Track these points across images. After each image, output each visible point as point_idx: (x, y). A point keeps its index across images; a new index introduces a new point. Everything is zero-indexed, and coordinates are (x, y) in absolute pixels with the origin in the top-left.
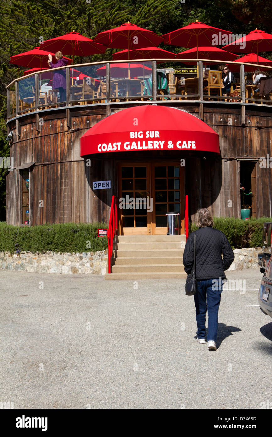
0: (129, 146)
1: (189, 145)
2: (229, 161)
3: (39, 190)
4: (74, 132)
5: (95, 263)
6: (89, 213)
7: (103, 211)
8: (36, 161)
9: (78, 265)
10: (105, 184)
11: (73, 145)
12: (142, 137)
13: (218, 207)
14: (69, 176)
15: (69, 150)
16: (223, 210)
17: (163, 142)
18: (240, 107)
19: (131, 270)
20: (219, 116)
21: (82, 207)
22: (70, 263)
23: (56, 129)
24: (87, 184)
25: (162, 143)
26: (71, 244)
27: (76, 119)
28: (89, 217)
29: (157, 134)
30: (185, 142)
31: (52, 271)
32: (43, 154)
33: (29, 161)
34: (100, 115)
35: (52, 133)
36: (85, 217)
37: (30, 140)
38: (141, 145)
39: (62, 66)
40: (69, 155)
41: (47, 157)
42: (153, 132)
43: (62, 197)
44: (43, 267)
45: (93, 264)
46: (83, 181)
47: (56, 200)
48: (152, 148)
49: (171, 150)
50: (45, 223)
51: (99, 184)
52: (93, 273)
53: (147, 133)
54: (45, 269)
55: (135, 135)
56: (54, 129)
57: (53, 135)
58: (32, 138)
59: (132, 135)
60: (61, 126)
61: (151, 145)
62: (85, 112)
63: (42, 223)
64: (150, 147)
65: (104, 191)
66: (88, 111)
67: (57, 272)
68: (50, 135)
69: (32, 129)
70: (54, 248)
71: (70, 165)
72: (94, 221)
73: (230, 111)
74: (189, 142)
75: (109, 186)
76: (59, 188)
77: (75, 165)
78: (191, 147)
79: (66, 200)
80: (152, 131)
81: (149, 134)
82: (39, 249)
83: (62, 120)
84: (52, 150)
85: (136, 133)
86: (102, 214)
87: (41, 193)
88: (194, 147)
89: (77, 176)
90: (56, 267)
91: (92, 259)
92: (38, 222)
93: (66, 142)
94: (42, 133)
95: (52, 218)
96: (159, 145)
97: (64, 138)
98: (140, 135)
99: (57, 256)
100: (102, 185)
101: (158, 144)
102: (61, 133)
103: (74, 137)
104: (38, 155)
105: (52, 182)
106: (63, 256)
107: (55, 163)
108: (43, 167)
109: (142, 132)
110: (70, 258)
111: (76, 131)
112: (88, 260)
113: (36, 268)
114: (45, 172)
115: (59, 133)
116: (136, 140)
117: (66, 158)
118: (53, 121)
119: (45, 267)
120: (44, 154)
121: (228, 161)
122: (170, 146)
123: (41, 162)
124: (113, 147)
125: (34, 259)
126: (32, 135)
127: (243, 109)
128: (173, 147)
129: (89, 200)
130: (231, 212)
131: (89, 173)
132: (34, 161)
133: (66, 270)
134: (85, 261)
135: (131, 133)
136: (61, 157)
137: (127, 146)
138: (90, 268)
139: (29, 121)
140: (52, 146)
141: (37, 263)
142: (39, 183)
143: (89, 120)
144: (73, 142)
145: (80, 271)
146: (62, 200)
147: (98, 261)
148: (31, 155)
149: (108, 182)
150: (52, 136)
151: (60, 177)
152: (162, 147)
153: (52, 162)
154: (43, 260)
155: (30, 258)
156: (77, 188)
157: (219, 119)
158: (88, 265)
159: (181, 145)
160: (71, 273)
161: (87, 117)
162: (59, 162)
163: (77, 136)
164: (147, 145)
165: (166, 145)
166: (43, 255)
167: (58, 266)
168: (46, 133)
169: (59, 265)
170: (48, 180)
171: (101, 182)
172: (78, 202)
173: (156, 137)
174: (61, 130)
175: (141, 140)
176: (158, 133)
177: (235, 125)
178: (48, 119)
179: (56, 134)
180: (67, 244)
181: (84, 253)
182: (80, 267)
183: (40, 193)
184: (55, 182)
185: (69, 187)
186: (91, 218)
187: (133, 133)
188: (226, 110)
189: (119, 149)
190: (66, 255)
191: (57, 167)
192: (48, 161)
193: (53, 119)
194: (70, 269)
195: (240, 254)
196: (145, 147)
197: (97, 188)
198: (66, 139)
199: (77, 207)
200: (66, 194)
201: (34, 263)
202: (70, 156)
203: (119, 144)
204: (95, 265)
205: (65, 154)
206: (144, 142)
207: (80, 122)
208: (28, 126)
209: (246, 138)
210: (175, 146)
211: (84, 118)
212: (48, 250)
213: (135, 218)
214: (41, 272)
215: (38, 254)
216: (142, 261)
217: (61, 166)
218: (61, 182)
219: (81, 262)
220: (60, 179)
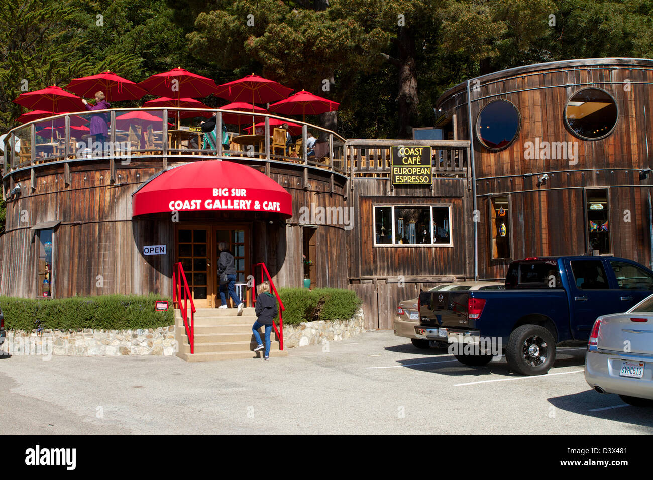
0: (211, 205)
1: (275, 207)
2: (293, 227)
3: (67, 254)
4: (118, 187)
5: (155, 342)
6: (138, 283)
7: (156, 281)
8: (62, 220)
9: (130, 345)
10: (159, 249)
11: (117, 202)
12: (227, 194)
13: (283, 276)
14: (111, 238)
15: (111, 207)
16: (287, 280)
17: (250, 201)
18: (302, 169)
19: (214, 349)
20: (284, 178)
21: (128, 275)
22: (118, 342)
23: (93, 182)
24: (136, 249)
25: (249, 203)
26: (120, 320)
27: (122, 172)
28: (138, 286)
29: (243, 193)
30: (270, 203)
31: (91, 352)
32: (72, 211)
33: (50, 219)
34: (154, 169)
35: (87, 186)
36: (132, 288)
37: (53, 194)
38: (226, 204)
39: (103, 109)
40: (111, 213)
41: (80, 215)
42: (239, 190)
43: (101, 264)
44: (79, 349)
45: (151, 343)
46: (130, 245)
47: (93, 267)
48: (237, 208)
49: (257, 212)
50: (75, 294)
51: (152, 249)
52: (152, 354)
53: (233, 190)
54: (81, 351)
55: (218, 192)
56: (90, 182)
57: (89, 189)
58: (57, 192)
59: (215, 193)
60: (101, 180)
61: (237, 204)
62: (134, 164)
63: (70, 294)
64: (236, 207)
65: (158, 257)
66: (139, 163)
67: (98, 354)
68: (84, 189)
69: (56, 181)
70: (95, 324)
71: (113, 225)
72: (144, 293)
73: (293, 172)
74: (275, 203)
75: (163, 251)
76: (97, 253)
77: (119, 226)
78: (276, 208)
79: (107, 267)
80: (238, 188)
81: (235, 191)
82: (72, 326)
83: (103, 172)
84: (88, 207)
85: (220, 189)
86: (154, 283)
87: (70, 259)
88: (279, 210)
89: (123, 238)
90: (98, 348)
91: (151, 337)
92: (65, 294)
93: (108, 199)
94: (72, 187)
95: (86, 289)
96: (246, 206)
97: (105, 193)
98: (225, 192)
99: (99, 334)
100: (156, 250)
101: (244, 204)
102: (100, 187)
103: (119, 193)
104: (65, 213)
105: (86, 245)
106: (108, 335)
107: (90, 222)
108: (73, 227)
109: (227, 190)
110: (119, 336)
111: (122, 185)
112: (144, 339)
113: (67, 350)
114: (76, 233)
115: (97, 187)
116: (220, 198)
117: (107, 217)
118: (88, 173)
119: (81, 349)
120: (75, 212)
121: (291, 226)
122: (257, 206)
123: (69, 221)
124: (191, 206)
125: (64, 338)
126: (57, 188)
127: (306, 171)
128: (259, 208)
129: (138, 267)
130: (294, 282)
131: (139, 235)
132: (58, 220)
133: (112, 351)
134: (141, 340)
135: (214, 190)
136: (99, 215)
137: (209, 204)
138: (148, 347)
139: (52, 171)
140: (87, 202)
141: (69, 343)
142: (67, 247)
143: (139, 174)
144: (118, 199)
145: (132, 352)
146: (101, 267)
147: (159, 339)
148: (54, 213)
149: (162, 246)
150: (87, 192)
151: (98, 239)
152: (248, 208)
153: (87, 222)
154: (78, 339)
155: (59, 337)
156: (122, 254)
157: (284, 180)
158: (145, 344)
159: (267, 206)
160: (119, 354)
161: (136, 169)
162: (98, 221)
163: (123, 192)
164: (232, 204)
165: (252, 205)
166: (78, 333)
167: (99, 346)
168: (78, 186)
169: (101, 346)
170: (80, 243)
171: (154, 246)
172: (123, 270)
173: (242, 196)
174: (101, 184)
175: (226, 199)
176: (245, 191)
177: (298, 188)
178: (82, 170)
179: (93, 188)
180: (115, 320)
181: (138, 330)
182: (132, 347)
183: (67, 258)
184: (91, 245)
185: (111, 252)
186: (140, 287)
187: (217, 190)
188: (289, 171)
189: (199, 207)
190: (113, 334)
191: (94, 228)
192: (81, 220)
193: (89, 171)
194: (118, 350)
195: (312, 328)
196: (230, 207)
197: (149, 254)
198: (107, 195)
199: (121, 275)
200: (107, 259)
201: (64, 344)
202: (112, 215)
203: (199, 202)
204: (155, 344)
205: (106, 212)
206: (229, 201)
207: (127, 176)
208: (50, 178)
209: (307, 202)
210: (261, 207)
211: (133, 171)
212: (85, 328)
213: (193, 288)
214: (75, 355)
215: (71, 333)
216: (224, 338)
217: (99, 227)
218: (99, 245)
219: (134, 341)
220: (98, 241)
